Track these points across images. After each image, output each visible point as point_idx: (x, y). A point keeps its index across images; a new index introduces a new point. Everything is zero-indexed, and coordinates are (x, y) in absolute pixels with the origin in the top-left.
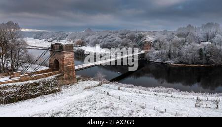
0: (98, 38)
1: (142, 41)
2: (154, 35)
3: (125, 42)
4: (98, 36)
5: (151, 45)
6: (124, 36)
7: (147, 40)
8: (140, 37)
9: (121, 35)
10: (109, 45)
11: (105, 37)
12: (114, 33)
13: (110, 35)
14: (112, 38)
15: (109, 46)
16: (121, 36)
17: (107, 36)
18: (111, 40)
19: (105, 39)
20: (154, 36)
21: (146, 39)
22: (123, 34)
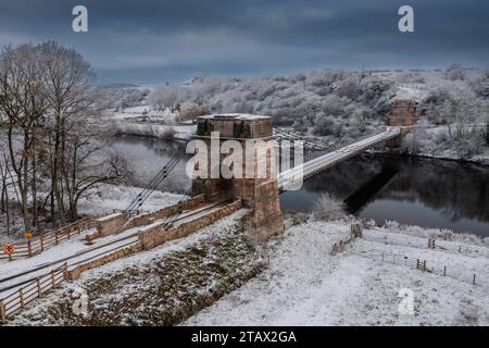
0: (248, 98)
1: (387, 99)
2: (421, 81)
3: (335, 105)
4: (246, 93)
5: (414, 110)
6: (327, 88)
7: (400, 96)
8: (379, 90)
9: (318, 85)
10: (286, 115)
11: (269, 93)
12: (294, 82)
13: (283, 88)
14: (293, 94)
15: (284, 118)
16: (318, 89)
17: (274, 89)
18: (290, 100)
19: (269, 99)
20: (420, 85)
21: (398, 93)
22: (321, 84)
